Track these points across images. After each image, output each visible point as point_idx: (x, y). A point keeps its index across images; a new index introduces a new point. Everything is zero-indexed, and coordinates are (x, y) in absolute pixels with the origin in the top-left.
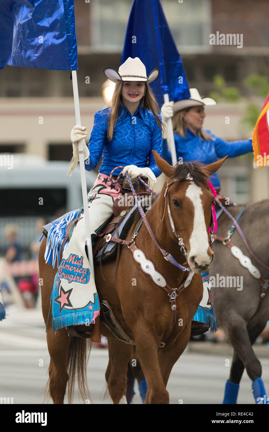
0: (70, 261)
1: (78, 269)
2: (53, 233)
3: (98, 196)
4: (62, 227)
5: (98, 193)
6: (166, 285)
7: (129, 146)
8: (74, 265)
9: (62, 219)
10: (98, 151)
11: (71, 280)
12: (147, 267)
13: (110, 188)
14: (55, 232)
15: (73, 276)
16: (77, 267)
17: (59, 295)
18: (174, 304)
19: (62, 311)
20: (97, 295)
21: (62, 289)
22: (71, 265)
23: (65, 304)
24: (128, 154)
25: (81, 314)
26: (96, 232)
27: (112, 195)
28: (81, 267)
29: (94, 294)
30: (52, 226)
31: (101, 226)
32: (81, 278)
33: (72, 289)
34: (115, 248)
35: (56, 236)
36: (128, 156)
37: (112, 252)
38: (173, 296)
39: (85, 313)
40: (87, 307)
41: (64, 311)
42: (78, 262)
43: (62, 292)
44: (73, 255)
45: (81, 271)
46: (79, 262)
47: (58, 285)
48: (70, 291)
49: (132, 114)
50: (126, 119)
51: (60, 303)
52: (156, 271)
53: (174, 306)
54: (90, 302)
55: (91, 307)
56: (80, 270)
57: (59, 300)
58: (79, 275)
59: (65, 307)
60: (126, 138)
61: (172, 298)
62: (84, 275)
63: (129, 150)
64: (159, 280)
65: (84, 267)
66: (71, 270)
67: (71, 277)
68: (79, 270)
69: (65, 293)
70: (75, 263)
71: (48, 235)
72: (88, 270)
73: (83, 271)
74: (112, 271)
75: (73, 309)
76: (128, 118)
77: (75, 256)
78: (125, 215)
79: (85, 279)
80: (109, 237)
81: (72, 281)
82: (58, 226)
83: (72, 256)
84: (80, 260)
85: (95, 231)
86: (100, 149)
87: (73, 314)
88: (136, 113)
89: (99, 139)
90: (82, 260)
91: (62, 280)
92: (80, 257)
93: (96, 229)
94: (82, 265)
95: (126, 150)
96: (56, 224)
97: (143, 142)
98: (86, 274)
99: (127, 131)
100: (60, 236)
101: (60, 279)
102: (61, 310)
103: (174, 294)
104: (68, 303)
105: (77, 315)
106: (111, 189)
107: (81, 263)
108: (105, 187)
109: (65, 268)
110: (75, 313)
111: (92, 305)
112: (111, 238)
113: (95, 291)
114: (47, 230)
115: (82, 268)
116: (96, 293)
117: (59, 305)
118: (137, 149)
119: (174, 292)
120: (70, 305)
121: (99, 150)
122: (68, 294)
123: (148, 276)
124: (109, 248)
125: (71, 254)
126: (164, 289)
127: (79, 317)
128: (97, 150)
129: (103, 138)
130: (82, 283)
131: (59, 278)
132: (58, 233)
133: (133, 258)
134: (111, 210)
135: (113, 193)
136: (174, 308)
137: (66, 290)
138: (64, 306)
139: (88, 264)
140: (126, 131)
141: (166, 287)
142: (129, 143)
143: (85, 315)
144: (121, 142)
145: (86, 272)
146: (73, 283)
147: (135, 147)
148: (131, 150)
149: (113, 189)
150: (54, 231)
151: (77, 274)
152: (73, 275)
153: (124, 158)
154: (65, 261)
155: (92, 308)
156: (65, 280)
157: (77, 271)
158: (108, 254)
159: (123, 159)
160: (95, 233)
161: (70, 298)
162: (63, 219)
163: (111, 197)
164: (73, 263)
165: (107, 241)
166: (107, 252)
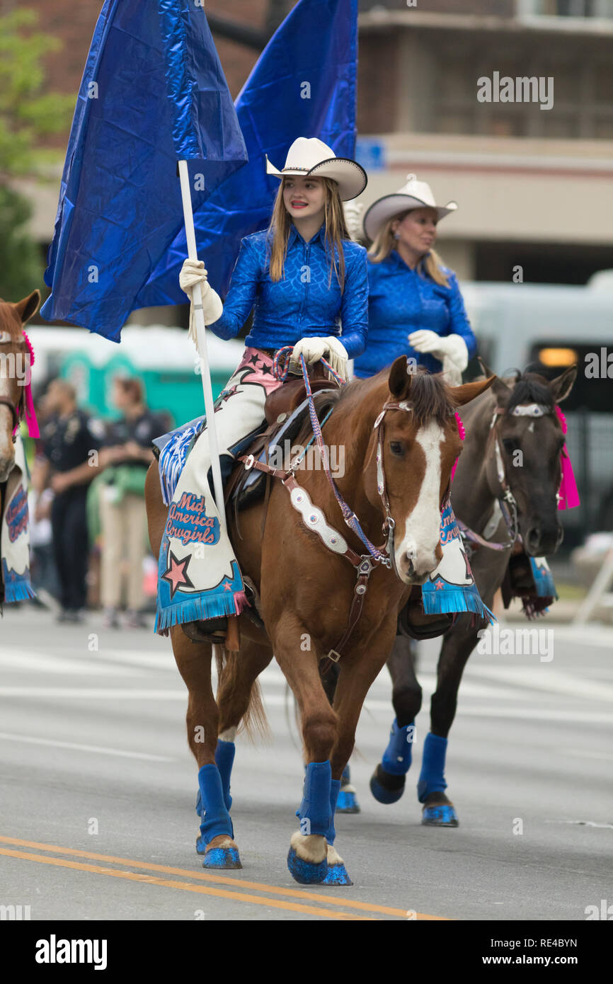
0: (183, 505)
1: (198, 518)
2: (168, 454)
3: (240, 388)
4: (186, 444)
5: (242, 383)
6: (347, 550)
7: (294, 296)
8: (190, 513)
9: (187, 428)
10: (243, 305)
11: (187, 540)
12: (313, 519)
13: (262, 372)
14: (173, 451)
15: (190, 532)
16: (195, 514)
17: (169, 567)
18: (363, 583)
19: (174, 596)
20: (236, 562)
21: (173, 556)
22: (185, 512)
23: (180, 584)
24: (294, 312)
25: (210, 600)
26: (231, 450)
27: (265, 384)
28: (202, 515)
29: (231, 562)
30: (169, 440)
31: (242, 440)
32: (205, 535)
33: (191, 555)
34: (261, 479)
35: (174, 460)
36: (295, 315)
37: (256, 486)
38: (365, 567)
39: (220, 597)
40: (220, 586)
41: (178, 596)
42: (197, 506)
43: (173, 561)
44: (188, 495)
45: (204, 522)
46: (199, 507)
47: (165, 550)
48: (187, 559)
49: (307, 241)
50: (294, 250)
51: (171, 581)
52: (327, 525)
53: (363, 587)
54: (225, 576)
55: (227, 586)
56: (201, 521)
57: (168, 576)
58: (202, 530)
59: (181, 588)
60: (292, 282)
61: (363, 572)
62: (208, 529)
63: (296, 303)
64: (334, 542)
65: (208, 514)
66: (185, 522)
67: (187, 534)
68: (200, 519)
69: (178, 563)
70: (192, 509)
71: (161, 457)
72: (215, 519)
73: (208, 522)
74: (256, 521)
75: (195, 592)
76: (299, 249)
77: (190, 497)
78: (285, 422)
79: (212, 537)
80: (250, 461)
81: (190, 540)
82: (180, 440)
83: (185, 496)
84: (200, 502)
85: (229, 449)
86: (247, 301)
87: (197, 600)
88: (314, 239)
89: (245, 284)
90: (202, 502)
91: (172, 540)
92: (199, 498)
93: (230, 446)
94: (204, 511)
95: (290, 304)
96: (176, 438)
97: (322, 291)
98: (212, 526)
99: (295, 271)
100: (180, 460)
101: (169, 538)
102: (173, 594)
103: (366, 564)
104: (185, 582)
105: (204, 602)
106: (264, 374)
107: (201, 507)
108: (253, 371)
109: (175, 518)
110: (199, 598)
111: (229, 582)
112: (254, 463)
113: (232, 557)
114: (160, 447)
115: (204, 516)
116: (234, 561)
117: (169, 584)
118: (310, 303)
119: (367, 561)
120: (189, 584)
121: (245, 303)
122: (183, 565)
123: (315, 535)
124: (251, 480)
125: (184, 493)
126: (344, 557)
127: (208, 606)
128: (241, 303)
129: (252, 282)
130: (207, 543)
131: (167, 537)
132: (177, 455)
133: (290, 503)
134: (261, 413)
135: (267, 381)
136: (362, 590)
137: (180, 559)
138: (178, 586)
139: (216, 510)
140: (292, 270)
141: (347, 553)
142: (296, 292)
143: (219, 601)
144: (282, 289)
145: (212, 523)
146: (191, 544)
147: (306, 299)
148: (299, 304)
149: (268, 374)
150: (171, 450)
151: (196, 528)
152: (189, 530)
153: (287, 318)
154: (175, 506)
155: (230, 586)
156: (177, 539)
157: (197, 522)
158: (249, 490)
159: (285, 320)
160: (228, 453)
161: (188, 572)
162: (190, 429)
163: (262, 389)
164: (188, 508)
165: (248, 467)
166: (247, 487)
